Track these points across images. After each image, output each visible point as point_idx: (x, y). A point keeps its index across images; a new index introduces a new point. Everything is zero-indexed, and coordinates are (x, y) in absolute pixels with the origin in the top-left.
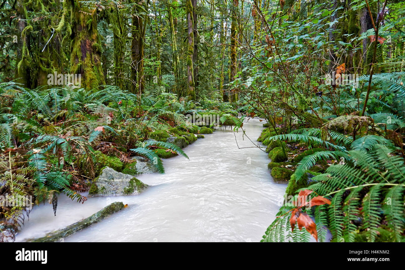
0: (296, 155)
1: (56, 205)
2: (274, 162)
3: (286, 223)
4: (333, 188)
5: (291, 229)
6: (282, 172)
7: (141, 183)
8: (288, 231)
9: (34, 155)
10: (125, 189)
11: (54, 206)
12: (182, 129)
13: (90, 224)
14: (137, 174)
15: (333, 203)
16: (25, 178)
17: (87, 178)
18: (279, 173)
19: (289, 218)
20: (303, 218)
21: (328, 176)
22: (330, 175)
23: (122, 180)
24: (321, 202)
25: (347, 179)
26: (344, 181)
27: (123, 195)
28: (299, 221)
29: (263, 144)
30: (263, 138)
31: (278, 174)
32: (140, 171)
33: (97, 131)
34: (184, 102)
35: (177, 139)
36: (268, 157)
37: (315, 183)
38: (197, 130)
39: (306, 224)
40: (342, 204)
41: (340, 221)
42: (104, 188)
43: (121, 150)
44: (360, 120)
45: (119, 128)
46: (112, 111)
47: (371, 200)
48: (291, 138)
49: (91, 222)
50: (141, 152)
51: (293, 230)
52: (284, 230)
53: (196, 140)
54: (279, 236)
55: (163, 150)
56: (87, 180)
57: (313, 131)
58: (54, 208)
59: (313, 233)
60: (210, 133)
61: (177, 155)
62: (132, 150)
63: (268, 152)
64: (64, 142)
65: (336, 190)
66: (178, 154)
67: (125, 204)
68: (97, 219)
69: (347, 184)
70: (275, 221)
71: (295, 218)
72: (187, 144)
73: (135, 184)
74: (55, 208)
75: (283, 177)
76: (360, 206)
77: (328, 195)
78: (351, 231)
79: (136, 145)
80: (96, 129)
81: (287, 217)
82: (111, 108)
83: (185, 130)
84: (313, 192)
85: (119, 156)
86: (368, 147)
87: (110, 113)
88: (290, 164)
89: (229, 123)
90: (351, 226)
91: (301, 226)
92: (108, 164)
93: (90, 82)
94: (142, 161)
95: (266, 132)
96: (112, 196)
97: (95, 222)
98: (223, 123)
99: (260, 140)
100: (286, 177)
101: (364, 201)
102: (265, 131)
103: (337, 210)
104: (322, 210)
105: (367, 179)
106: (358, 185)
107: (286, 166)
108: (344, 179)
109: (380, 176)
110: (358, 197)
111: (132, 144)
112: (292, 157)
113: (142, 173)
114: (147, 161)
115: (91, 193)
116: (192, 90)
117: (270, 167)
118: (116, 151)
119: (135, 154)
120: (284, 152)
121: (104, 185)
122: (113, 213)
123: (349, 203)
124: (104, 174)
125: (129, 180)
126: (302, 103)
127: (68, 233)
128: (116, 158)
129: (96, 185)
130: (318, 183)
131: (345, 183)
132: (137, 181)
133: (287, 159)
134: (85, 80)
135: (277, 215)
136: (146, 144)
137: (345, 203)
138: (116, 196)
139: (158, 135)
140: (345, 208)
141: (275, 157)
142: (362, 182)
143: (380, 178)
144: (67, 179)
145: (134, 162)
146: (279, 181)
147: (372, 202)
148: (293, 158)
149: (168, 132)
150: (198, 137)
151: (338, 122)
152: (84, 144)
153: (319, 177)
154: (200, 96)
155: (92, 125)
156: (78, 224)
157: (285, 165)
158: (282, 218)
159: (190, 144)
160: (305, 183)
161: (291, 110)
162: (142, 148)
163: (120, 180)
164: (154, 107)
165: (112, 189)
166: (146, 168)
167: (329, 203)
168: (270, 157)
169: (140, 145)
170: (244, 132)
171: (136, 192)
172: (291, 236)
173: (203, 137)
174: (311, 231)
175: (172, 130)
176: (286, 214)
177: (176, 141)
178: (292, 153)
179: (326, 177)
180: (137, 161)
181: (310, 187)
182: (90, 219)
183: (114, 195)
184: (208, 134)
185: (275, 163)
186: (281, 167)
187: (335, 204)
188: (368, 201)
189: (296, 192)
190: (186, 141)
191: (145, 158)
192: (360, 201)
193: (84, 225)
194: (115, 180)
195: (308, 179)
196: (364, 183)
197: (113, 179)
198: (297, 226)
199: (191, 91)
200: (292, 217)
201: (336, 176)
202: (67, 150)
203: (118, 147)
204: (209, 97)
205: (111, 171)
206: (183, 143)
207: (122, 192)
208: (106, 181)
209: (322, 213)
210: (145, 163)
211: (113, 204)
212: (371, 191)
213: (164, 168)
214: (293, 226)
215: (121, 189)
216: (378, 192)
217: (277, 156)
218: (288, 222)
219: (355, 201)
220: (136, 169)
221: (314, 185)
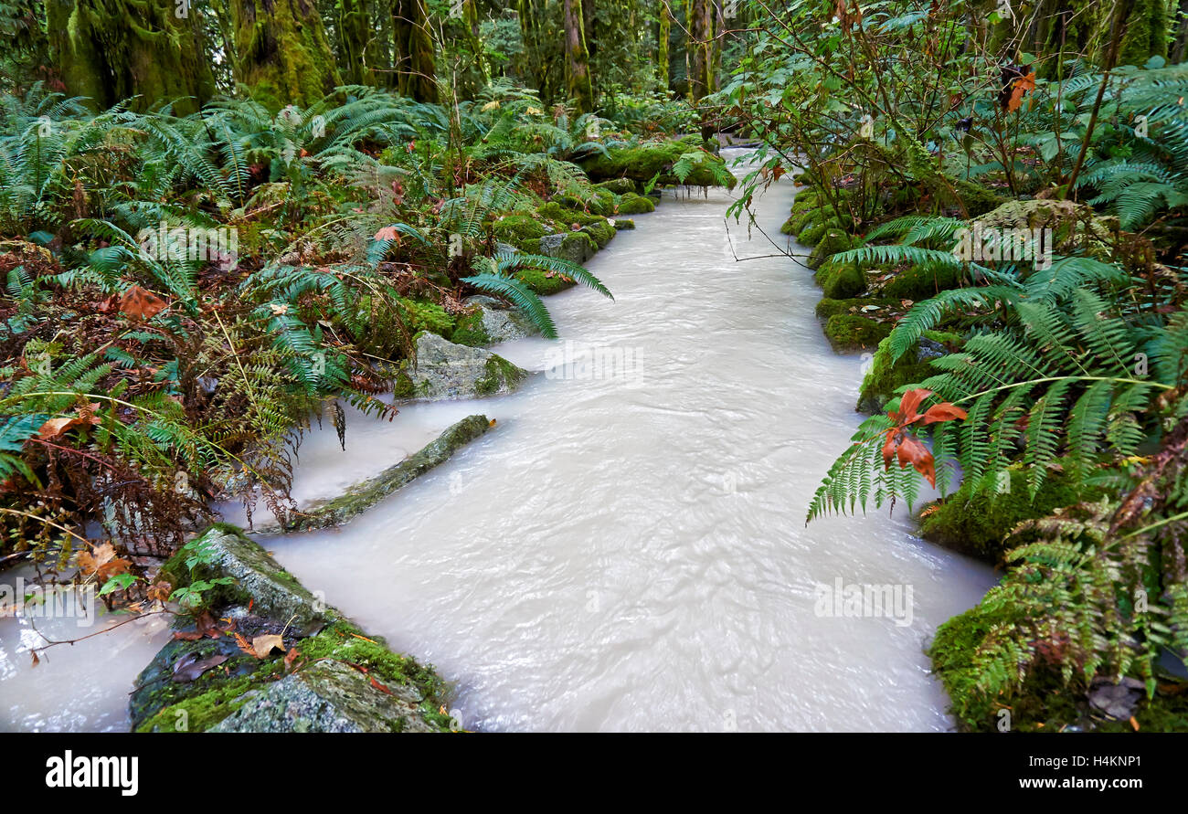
0: (889, 276)
1: (344, 428)
2: (832, 297)
3: (873, 457)
4: (974, 387)
5: (883, 468)
6: (853, 326)
7: (513, 368)
8: (878, 471)
9: (278, 319)
10: (477, 382)
11: (338, 430)
12: (570, 204)
13: (431, 466)
14: (488, 342)
15: (971, 417)
16: (274, 373)
17: (378, 360)
18: (845, 329)
19: (879, 445)
20: (910, 446)
21: (966, 361)
22: (970, 358)
23: (465, 362)
24: (948, 415)
25: (1005, 367)
26: (999, 372)
27: (477, 398)
28: (900, 452)
29: (799, 242)
30: (796, 225)
31: (843, 333)
32: (497, 335)
33: (382, 240)
34: (565, 118)
35: (569, 239)
36: (813, 283)
37: (939, 372)
38: (611, 205)
39: (915, 458)
40: (989, 420)
41: (982, 451)
42: (427, 383)
43: (438, 281)
44: (1057, 213)
45: (421, 222)
46: (398, 175)
47: (1046, 412)
48: (887, 257)
49: (432, 461)
50: (491, 286)
51: (887, 469)
52: (871, 469)
53: (615, 234)
54: (859, 480)
55: (538, 272)
56: (380, 364)
57: (940, 227)
58: (339, 435)
59: (927, 473)
60: (648, 210)
61: (575, 284)
62: (467, 280)
63: (814, 267)
64: (336, 283)
65: (980, 391)
66: (577, 280)
67: (489, 418)
68: (440, 455)
69: (1004, 377)
70: (850, 451)
71: (892, 446)
72: (594, 251)
73: (499, 371)
74: (341, 434)
75: (856, 339)
76: (1023, 423)
77: (962, 400)
78: (1000, 468)
79: (475, 267)
80: (377, 237)
81: (876, 444)
82: (391, 168)
83: (580, 207)
84: (934, 393)
85: (439, 299)
86: (1059, 291)
87: (394, 184)
88: (874, 303)
89: (698, 180)
90: (1001, 460)
91: (904, 461)
92: (424, 324)
93: (299, 77)
94: (495, 307)
95: (805, 205)
96: (450, 400)
97: (439, 462)
98: (682, 181)
99: (789, 231)
100: (864, 339)
101: (1033, 412)
102: (802, 200)
103: (979, 430)
104: (950, 432)
105: (1045, 368)
106: (1026, 380)
107: (864, 310)
108: (998, 368)
109: (1072, 361)
110: (1021, 406)
111: (463, 266)
112: (880, 282)
113: (500, 340)
114: (508, 307)
115: (399, 396)
116: (582, 75)
117: (823, 312)
118: (428, 287)
119: (471, 291)
120: (859, 272)
121: (426, 376)
122: (470, 440)
123: (1002, 418)
124: (421, 351)
125: (482, 362)
126: (918, 164)
127: (392, 486)
128: (434, 305)
129: (407, 377)
130: (944, 375)
131: (999, 377)
132: (503, 363)
133: (864, 289)
134: (281, 73)
135: (853, 439)
136: (499, 262)
137: (995, 418)
138: (458, 400)
139: (514, 228)
140: (992, 427)
141: (833, 284)
142: (1035, 375)
143: (1072, 366)
144: (338, 366)
145: (477, 314)
146: (847, 348)
147: (1048, 416)
148: (883, 285)
149: (534, 215)
150: (621, 227)
151: (1004, 218)
152: (378, 283)
153: (948, 361)
154: (600, 87)
155: (366, 225)
156: (405, 467)
157: (859, 306)
158: (866, 445)
159: (601, 248)
160: (912, 360)
161: (885, 159)
162: (490, 274)
163: (463, 363)
164: (485, 142)
165: (448, 384)
166: (508, 327)
167: (964, 417)
168: (819, 283)
169: (484, 267)
170: (752, 217)
171: (504, 388)
172: (883, 479)
173: (630, 226)
174: (924, 470)
175: (546, 210)
176: (874, 439)
177: (566, 245)
178: (878, 271)
179: (962, 362)
180: (485, 309)
181: (928, 382)
182: (425, 454)
183: (455, 397)
184: (642, 213)
185: (835, 301)
186: (850, 312)
187: (975, 418)
188: (1039, 413)
189: (896, 391)
190: (593, 243)
191: (502, 301)
192: (1025, 414)
193: (419, 469)
194: (451, 364)
195: (920, 351)
196: (1040, 377)
197: (446, 361)
198: (896, 460)
199: (577, 79)
200: (887, 443)
201: (984, 361)
202: (346, 302)
203: (431, 276)
204: (628, 86)
205: (437, 342)
206: (584, 250)
207: (472, 391)
208: (430, 367)
209: (948, 437)
210: (505, 314)
211: (467, 420)
212: (1050, 394)
213: (553, 325)
214: (888, 461)
215: (468, 384)
216: (1063, 396)
217: (841, 280)
218: (878, 454)
219: (1015, 414)
220: (486, 330)
221: (936, 378)
